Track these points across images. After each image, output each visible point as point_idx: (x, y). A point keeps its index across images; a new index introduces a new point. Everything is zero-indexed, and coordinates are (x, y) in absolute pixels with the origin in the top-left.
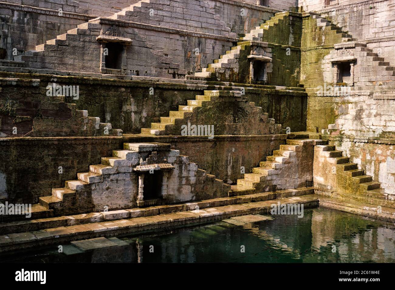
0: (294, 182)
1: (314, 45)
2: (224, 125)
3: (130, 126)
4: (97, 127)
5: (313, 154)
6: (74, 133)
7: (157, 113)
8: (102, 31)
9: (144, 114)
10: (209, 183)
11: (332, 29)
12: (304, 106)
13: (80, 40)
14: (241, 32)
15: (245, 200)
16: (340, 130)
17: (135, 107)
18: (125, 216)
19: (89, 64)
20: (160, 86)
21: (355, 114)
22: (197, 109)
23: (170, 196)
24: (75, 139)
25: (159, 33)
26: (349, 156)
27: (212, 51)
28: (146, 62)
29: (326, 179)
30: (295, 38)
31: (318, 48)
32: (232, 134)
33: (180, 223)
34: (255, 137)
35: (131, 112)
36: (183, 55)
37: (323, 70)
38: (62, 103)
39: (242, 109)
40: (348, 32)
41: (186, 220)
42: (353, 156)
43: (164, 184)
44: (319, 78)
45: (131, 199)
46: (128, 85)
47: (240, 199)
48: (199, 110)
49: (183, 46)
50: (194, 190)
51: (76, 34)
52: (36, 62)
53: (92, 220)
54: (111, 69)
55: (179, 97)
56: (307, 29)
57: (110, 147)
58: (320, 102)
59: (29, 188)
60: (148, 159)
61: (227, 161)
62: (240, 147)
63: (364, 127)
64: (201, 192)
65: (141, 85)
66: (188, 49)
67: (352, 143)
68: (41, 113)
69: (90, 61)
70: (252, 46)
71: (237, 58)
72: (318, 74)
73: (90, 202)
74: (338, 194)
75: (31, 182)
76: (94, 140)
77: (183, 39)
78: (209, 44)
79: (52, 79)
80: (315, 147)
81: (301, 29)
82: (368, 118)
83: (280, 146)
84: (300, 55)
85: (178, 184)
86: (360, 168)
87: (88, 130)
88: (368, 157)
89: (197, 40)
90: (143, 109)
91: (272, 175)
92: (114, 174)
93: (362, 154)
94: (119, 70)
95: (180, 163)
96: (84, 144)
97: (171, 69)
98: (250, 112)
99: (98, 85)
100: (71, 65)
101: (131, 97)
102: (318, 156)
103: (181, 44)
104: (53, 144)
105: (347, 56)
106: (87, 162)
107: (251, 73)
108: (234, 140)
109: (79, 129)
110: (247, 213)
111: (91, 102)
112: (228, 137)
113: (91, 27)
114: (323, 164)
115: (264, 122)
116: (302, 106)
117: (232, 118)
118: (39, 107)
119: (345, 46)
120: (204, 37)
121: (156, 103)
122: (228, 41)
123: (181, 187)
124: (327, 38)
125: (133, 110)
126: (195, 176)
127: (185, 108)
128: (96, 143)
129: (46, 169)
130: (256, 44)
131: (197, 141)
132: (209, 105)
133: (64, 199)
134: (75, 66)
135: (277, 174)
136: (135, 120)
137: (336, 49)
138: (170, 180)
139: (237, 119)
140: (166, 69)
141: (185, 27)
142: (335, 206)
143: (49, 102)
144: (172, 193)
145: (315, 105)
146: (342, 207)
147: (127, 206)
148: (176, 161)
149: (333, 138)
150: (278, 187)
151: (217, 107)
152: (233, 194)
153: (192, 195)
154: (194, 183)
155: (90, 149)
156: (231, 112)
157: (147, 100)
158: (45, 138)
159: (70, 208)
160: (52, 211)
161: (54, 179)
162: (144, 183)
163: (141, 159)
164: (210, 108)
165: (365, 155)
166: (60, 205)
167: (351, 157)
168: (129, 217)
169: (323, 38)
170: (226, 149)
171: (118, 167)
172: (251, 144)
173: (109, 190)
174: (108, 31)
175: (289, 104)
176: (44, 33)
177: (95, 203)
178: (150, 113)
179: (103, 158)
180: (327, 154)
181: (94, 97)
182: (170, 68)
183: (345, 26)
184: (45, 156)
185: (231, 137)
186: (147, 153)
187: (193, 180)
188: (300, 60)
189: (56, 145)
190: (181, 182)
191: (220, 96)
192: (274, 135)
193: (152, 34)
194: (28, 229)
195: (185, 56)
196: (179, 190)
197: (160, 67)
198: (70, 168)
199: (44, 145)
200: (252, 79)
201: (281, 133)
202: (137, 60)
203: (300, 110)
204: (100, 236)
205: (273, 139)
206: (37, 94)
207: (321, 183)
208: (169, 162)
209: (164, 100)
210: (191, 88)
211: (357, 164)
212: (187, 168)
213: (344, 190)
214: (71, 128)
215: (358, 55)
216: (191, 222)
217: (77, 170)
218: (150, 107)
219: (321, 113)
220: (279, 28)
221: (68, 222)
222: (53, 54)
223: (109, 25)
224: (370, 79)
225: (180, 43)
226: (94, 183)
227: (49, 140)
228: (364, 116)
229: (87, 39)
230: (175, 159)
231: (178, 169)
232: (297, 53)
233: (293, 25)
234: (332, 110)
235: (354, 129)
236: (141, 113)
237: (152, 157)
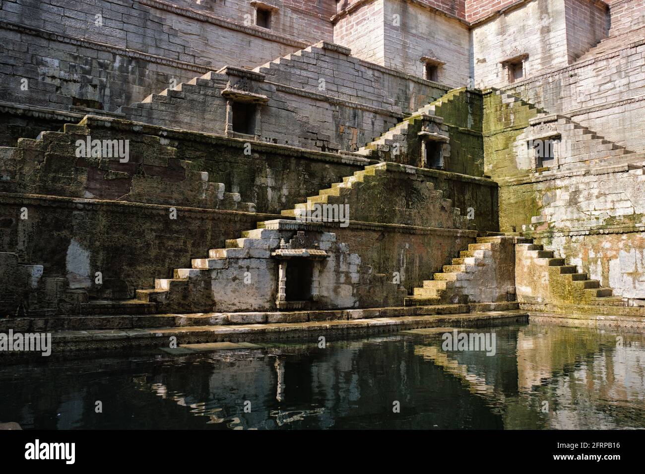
0: (491, 292)
1: (500, 127)
2: (394, 211)
3: (265, 206)
4: (221, 197)
5: (514, 256)
6: (188, 201)
7: (302, 192)
8: (229, 84)
9: (285, 191)
10: (377, 284)
11: (522, 105)
12: (495, 200)
13: (199, 93)
14: (407, 111)
15: (427, 310)
16: (549, 222)
17: (273, 180)
18: (260, 320)
19: (210, 125)
20: (306, 155)
21: (568, 198)
22: (357, 185)
23: (323, 299)
24: (190, 211)
25: (303, 98)
26: (563, 256)
27: (372, 127)
28: (287, 129)
29: (535, 288)
30: (475, 120)
31: (505, 130)
32: (405, 224)
33: (340, 332)
34: (435, 231)
35: (267, 186)
36: (334, 129)
37: (516, 154)
38: (172, 158)
39: (418, 192)
40: (543, 109)
41: (348, 328)
42: (570, 255)
43: (314, 279)
44: (511, 165)
45: (268, 298)
46: (264, 150)
47: (421, 308)
48: (360, 187)
49: (334, 117)
50: (357, 292)
51: (195, 84)
52: (141, 116)
53: (212, 321)
54: (242, 134)
55: (331, 172)
56: (489, 107)
57: (238, 226)
58: (516, 192)
59: (123, 276)
60: (292, 241)
61: (399, 260)
62: (417, 243)
63: (582, 215)
64: (366, 296)
65: (281, 152)
66: (340, 121)
67: (567, 237)
68: (143, 170)
69: (212, 120)
70: (423, 120)
71: (404, 135)
72: (510, 160)
73: (210, 296)
74: (554, 306)
75: (125, 267)
76: (215, 215)
77: (333, 108)
78: (368, 118)
79: (160, 133)
80: (517, 246)
81: (482, 109)
82: (587, 202)
83: (469, 245)
84: (483, 142)
85: (335, 281)
86: (580, 271)
87: (208, 198)
88: (592, 254)
89: (352, 112)
90: (283, 184)
91: (461, 280)
92: (244, 258)
93: (583, 251)
94: (252, 136)
95: (337, 252)
96: (202, 219)
97: (320, 140)
98: (428, 195)
99: (222, 145)
100: (187, 123)
101: (267, 166)
102: (522, 258)
103: (331, 115)
104: (159, 215)
105: (548, 132)
106: (206, 245)
107: (423, 154)
108: (408, 232)
109: (195, 196)
110: (434, 325)
111: (212, 169)
112: (400, 228)
113: (215, 77)
114: (529, 267)
115: (446, 211)
116: (492, 199)
117: (404, 201)
118: (141, 162)
119: (543, 120)
120: (361, 109)
121: (301, 178)
122: (392, 116)
123: (339, 287)
124: (517, 116)
125: (270, 184)
126: (358, 272)
127: (341, 185)
128: (219, 218)
129: (147, 250)
130: (428, 118)
131: (357, 228)
132: (373, 180)
133: (171, 288)
134: (192, 126)
135: (468, 280)
136: (272, 198)
137: (531, 125)
138: (324, 275)
139: (410, 203)
140: (312, 140)
141: (336, 94)
142: (554, 320)
143: (155, 155)
144: (325, 294)
145: (509, 197)
146: (565, 320)
147: (262, 307)
148: (331, 247)
149: (540, 234)
150: (471, 297)
151: (385, 184)
152: (411, 303)
153: (353, 300)
154: (356, 282)
155: (210, 227)
156: (403, 194)
157: (289, 172)
158: (147, 205)
159: (180, 303)
160: (154, 305)
161: (159, 266)
162: (287, 275)
163: (283, 241)
164: (375, 185)
165: (588, 252)
166: (166, 297)
167: (567, 257)
168: (266, 321)
169: (512, 117)
170: (397, 244)
171: (249, 248)
172: (430, 238)
173: (237, 281)
174: (237, 84)
175: (475, 196)
176: (153, 86)
177: (215, 299)
178: (293, 191)
179: (228, 241)
180: (535, 254)
181: (217, 162)
182: (318, 139)
183: (539, 102)
184: (146, 231)
185: (403, 227)
186: (291, 233)
187: (355, 277)
188: (483, 149)
189: (162, 216)
190: (338, 279)
191: (387, 170)
192: (460, 231)
193: (294, 99)
194: (118, 325)
195: (337, 131)
196: (336, 290)
197: (305, 137)
198: (181, 250)
199: (146, 215)
200: (425, 163)
201: (469, 228)
202: (275, 125)
203: (489, 204)
204: (223, 341)
205: (459, 235)
206: (139, 142)
207: (527, 294)
208: (321, 248)
209: (312, 175)
210: (348, 162)
211: (576, 266)
212: (346, 260)
213: (562, 301)
214: (183, 195)
215: (563, 129)
216: (356, 331)
217: (191, 255)
218: (293, 182)
219: (519, 207)
220: (455, 106)
221: (176, 321)
222: (163, 108)
223: (238, 76)
224: (581, 158)
225: (330, 113)
226: (214, 269)
227: (153, 208)
228: (581, 199)
229: (210, 92)
230: (330, 245)
231: (335, 259)
232: (478, 140)
233: (471, 103)
234: (533, 201)
235: (569, 218)
236: (280, 189)
237: (297, 238)
